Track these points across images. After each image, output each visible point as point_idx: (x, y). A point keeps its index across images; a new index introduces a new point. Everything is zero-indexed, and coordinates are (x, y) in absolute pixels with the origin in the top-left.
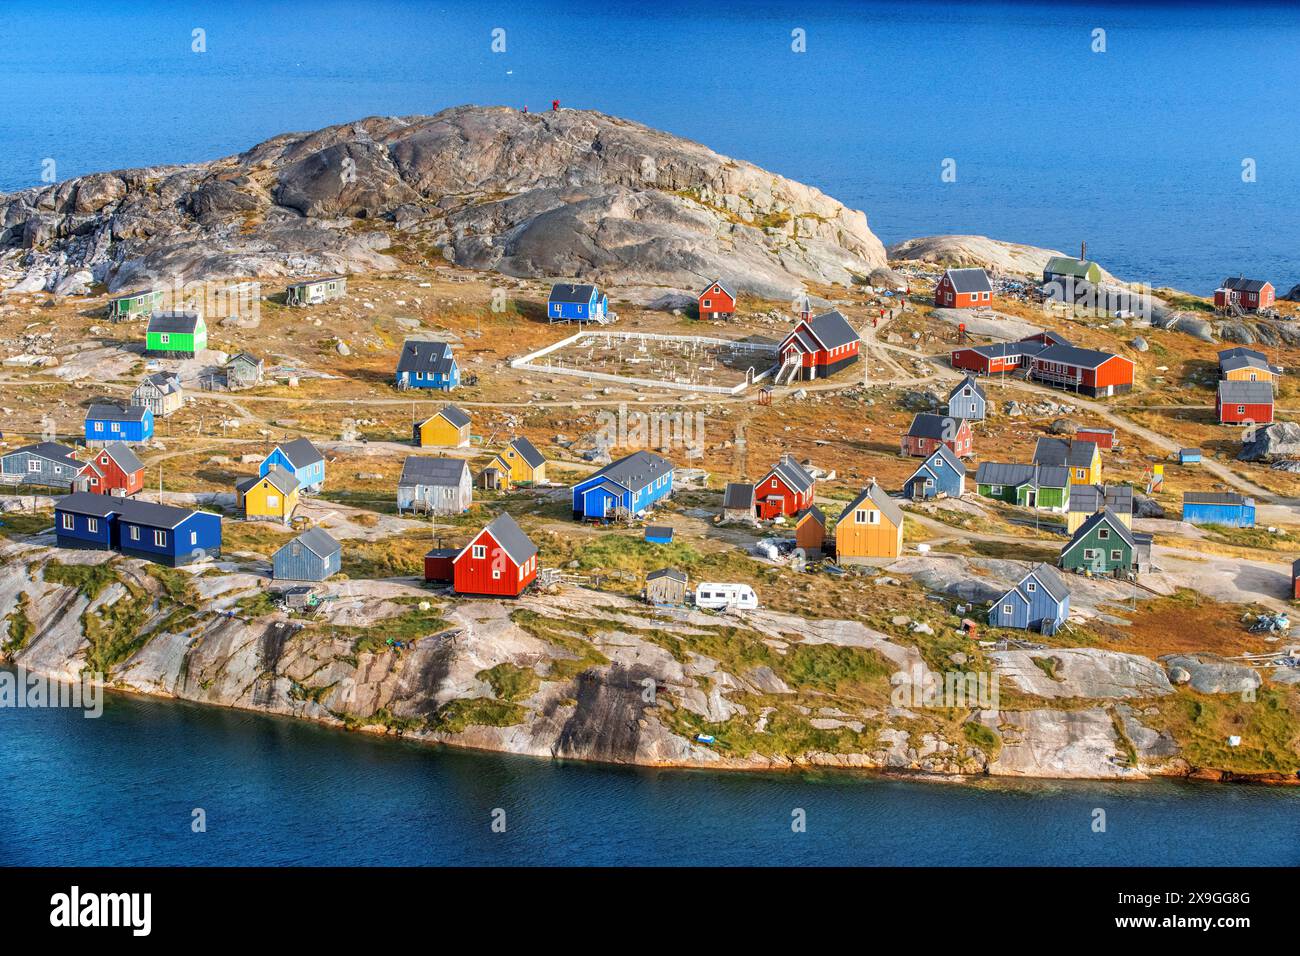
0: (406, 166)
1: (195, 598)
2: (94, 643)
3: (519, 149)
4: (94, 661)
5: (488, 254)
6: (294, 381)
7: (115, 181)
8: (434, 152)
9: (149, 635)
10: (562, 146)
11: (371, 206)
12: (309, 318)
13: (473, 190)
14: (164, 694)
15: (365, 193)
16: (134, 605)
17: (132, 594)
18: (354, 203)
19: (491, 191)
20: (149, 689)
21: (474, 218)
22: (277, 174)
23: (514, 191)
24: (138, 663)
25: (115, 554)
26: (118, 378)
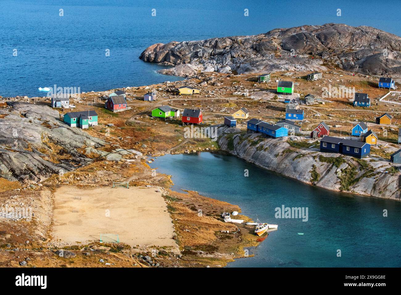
0: (323, 40)
1: (372, 167)
2: (342, 180)
3: (356, 37)
4: (343, 185)
5: (354, 67)
6: (324, 103)
7: (229, 40)
8: (332, 37)
9: (360, 178)
10: (368, 37)
11: (313, 51)
12: (317, 84)
13: (343, 48)
14: (367, 195)
15: (312, 47)
16: (351, 169)
17: (350, 166)
18: (308, 50)
19: (348, 49)
20: (363, 193)
21: (347, 56)
22: (281, 41)
23: (355, 49)
24: (358, 186)
25: (341, 154)
26: (271, 100)
